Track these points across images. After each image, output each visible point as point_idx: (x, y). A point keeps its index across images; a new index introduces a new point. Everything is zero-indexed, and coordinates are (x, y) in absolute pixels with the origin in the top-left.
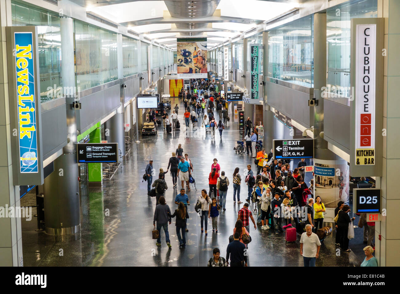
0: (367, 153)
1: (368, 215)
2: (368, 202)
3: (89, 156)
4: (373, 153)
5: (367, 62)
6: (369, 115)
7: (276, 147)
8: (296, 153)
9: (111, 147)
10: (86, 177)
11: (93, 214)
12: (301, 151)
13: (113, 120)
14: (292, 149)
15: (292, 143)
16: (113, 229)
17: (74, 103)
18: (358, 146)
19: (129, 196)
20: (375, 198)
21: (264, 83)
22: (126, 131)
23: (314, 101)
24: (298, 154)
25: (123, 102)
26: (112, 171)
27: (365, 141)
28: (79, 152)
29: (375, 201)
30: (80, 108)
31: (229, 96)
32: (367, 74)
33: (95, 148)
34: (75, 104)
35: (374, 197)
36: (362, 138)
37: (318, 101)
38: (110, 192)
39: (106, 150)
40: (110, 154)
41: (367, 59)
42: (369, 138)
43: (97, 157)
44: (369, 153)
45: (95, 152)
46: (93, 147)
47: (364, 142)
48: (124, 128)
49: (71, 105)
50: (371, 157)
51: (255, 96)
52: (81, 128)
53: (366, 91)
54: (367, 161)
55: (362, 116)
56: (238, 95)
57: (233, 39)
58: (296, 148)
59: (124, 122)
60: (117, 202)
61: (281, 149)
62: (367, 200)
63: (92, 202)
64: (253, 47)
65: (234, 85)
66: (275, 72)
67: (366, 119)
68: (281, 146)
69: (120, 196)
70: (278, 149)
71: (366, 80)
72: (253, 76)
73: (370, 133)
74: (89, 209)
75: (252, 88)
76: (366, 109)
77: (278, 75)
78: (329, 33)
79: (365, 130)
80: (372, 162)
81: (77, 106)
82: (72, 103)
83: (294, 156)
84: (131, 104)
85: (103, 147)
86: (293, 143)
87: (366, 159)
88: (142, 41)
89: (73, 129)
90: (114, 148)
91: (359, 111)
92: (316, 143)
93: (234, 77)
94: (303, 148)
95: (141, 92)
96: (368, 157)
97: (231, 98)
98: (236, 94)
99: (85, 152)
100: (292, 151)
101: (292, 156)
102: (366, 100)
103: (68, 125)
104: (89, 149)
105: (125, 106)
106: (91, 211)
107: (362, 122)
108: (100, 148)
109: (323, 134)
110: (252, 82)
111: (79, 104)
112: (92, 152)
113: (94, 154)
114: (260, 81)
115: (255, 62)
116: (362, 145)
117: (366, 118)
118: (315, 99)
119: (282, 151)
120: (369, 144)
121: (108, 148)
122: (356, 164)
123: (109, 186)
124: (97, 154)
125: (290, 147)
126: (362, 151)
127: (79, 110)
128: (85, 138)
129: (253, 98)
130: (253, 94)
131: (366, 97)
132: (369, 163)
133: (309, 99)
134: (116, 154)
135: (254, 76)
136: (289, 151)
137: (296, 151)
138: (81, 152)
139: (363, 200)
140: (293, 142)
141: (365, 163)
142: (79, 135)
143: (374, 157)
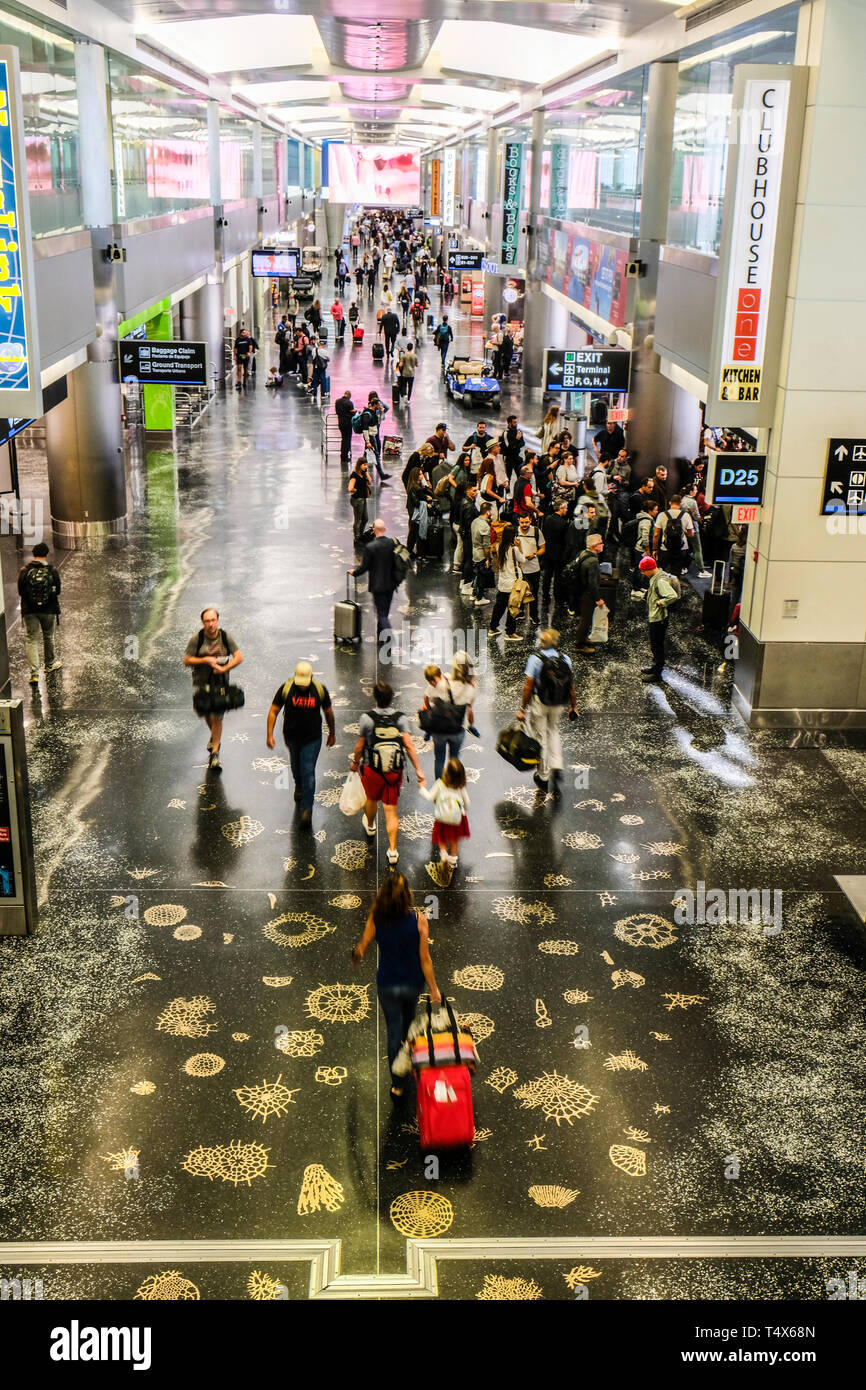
0: (746, 376)
1: (736, 508)
2: (738, 483)
3: (146, 368)
4: (757, 376)
5: (762, 170)
6: (757, 293)
7: (550, 364)
8: (592, 381)
9: (193, 351)
10: (141, 420)
11: (155, 497)
12: (602, 377)
13: (197, 297)
14: (584, 370)
15: (585, 357)
16: (201, 528)
17: (110, 247)
18: (727, 360)
19: (235, 462)
20: (753, 474)
21: (530, 230)
22: (227, 325)
23: (637, 265)
24: (597, 381)
25: (220, 260)
26: (196, 409)
27: (744, 349)
28: (122, 359)
29: (752, 480)
30: (125, 260)
31: (452, 259)
32: (760, 197)
33: (158, 351)
34: (113, 250)
35: (751, 472)
36: (738, 342)
37: (645, 265)
38: (193, 454)
39: (182, 357)
40: (191, 366)
41: (762, 162)
42: (753, 343)
43: (162, 371)
44: (751, 376)
45: (159, 360)
46: (154, 350)
47: (741, 352)
48: (224, 319)
49: (103, 251)
50: (752, 385)
51: (510, 257)
52: (127, 308)
53: (755, 236)
54: (745, 394)
55: (743, 292)
56: (472, 257)
57: (466, 130)
58: (592, 370)
59: (222, 304)
60: (205, 474)
61: (561, 369)
62: (736, 478)
63: (153, 472)
64: (510, 145)
65: (464, 235)
66: (555, 205)
67: (749, 301)
68: (562, 364)
69: (213, 461)
70: (555, 369)
71: (758, 211)
72: (507, 212)
73: (754, 333)
74: (147, 486)
75: (505, 239)
76: (752, 279)
77: (561, 213)
78: (680, 123)
79: (746, 327)
80: (755, 396)
81: (117, 255)
82: (106, 248)
83: (588, 387)
84: (239, 266)
85: (175, 351)
86: (588, 359)
87: (741, 389)
88: (263, 125)
89: (109, 311)
90: (200, 353)
91: (736, 281)
92: (636, 360)
93: (466, 219)
94: (606, 370)
95: (261, 242)
96: (746, 385)
97: (458, 263)
98: (469, 254)
99: (136, 359)
100: (582, 376)
101: (583, 386)
102: (754, 258)
103: (98, 304)
104: (144, 353)
105: (225, 270)
106: (150, 491)
107: (740, 308)
108: (168, 351)
109: (652, 340)
110: (505, 226)
111: (120, 251)
112: (152, 360)
113: (155, 364)
114: (523, 224)
115: (512, 181)
116: (736, 357)
117: (749, 299)
118: (639, 262)
119: (562, 374)
120: (751, 356)
121: (186, 351)
122: (720, 398)
123: (190, 441)
124: (161, 365)
125: (579, 367)
126: (736, 371)
127: (122, 266)
128: (136, 333)
129: (504, 261)
130: (504, 253)
131: (754, 249)
132: (748, 397)
133: (627, 261)
134: (204, 366)
135: (509, 212)
136: (576, 375)
137: (592, 376)
138: (128, 359)
139: (728, 477)
140: (588, 356)
141: (740, 398)
142: (124, 323)
143: (758, 385)
